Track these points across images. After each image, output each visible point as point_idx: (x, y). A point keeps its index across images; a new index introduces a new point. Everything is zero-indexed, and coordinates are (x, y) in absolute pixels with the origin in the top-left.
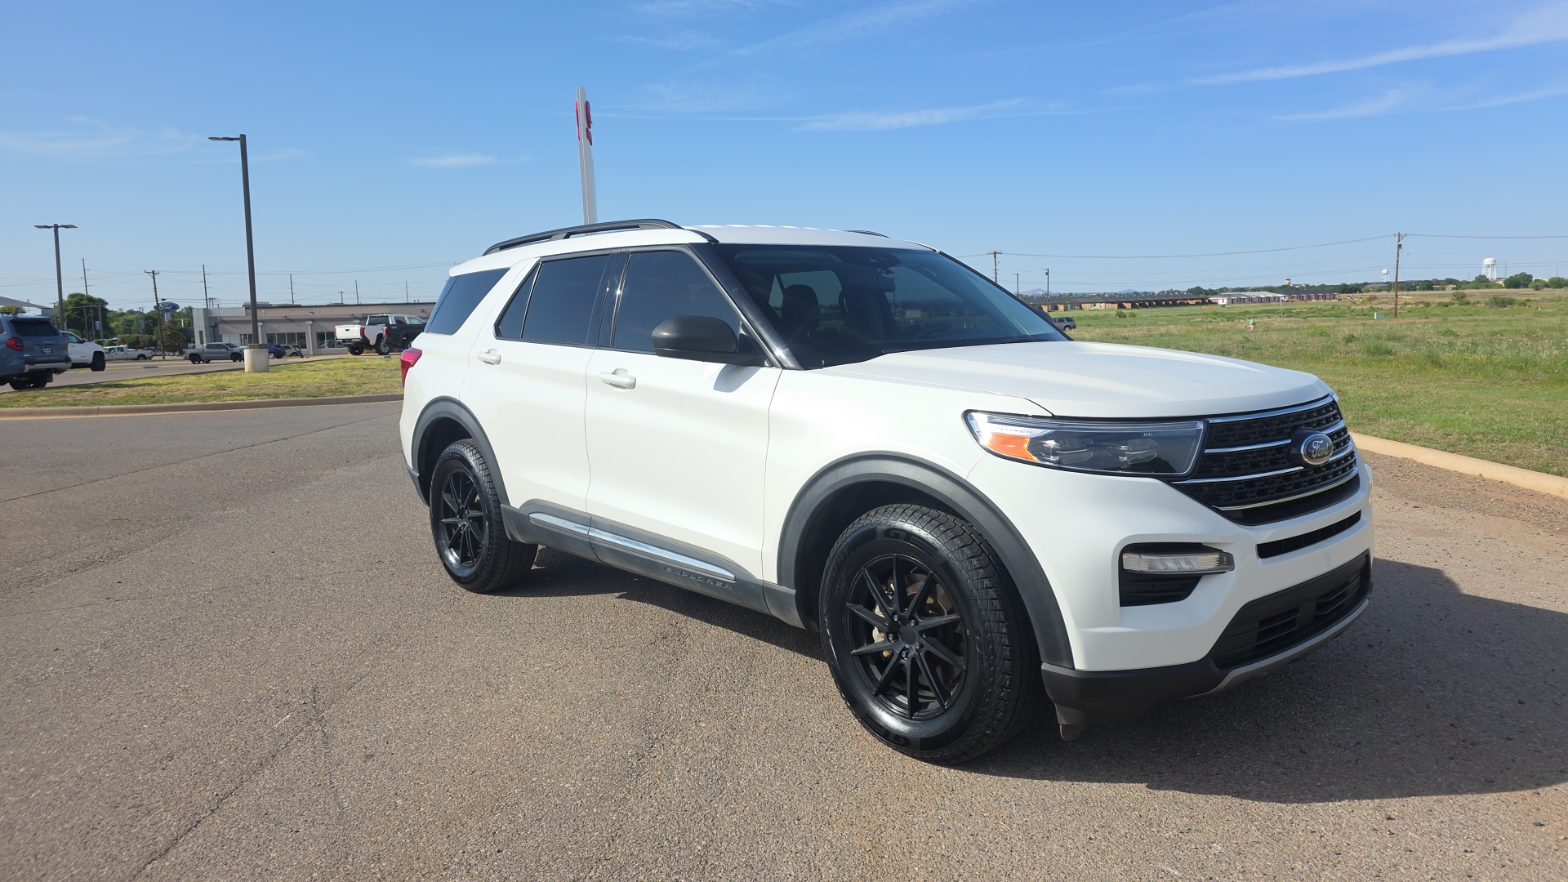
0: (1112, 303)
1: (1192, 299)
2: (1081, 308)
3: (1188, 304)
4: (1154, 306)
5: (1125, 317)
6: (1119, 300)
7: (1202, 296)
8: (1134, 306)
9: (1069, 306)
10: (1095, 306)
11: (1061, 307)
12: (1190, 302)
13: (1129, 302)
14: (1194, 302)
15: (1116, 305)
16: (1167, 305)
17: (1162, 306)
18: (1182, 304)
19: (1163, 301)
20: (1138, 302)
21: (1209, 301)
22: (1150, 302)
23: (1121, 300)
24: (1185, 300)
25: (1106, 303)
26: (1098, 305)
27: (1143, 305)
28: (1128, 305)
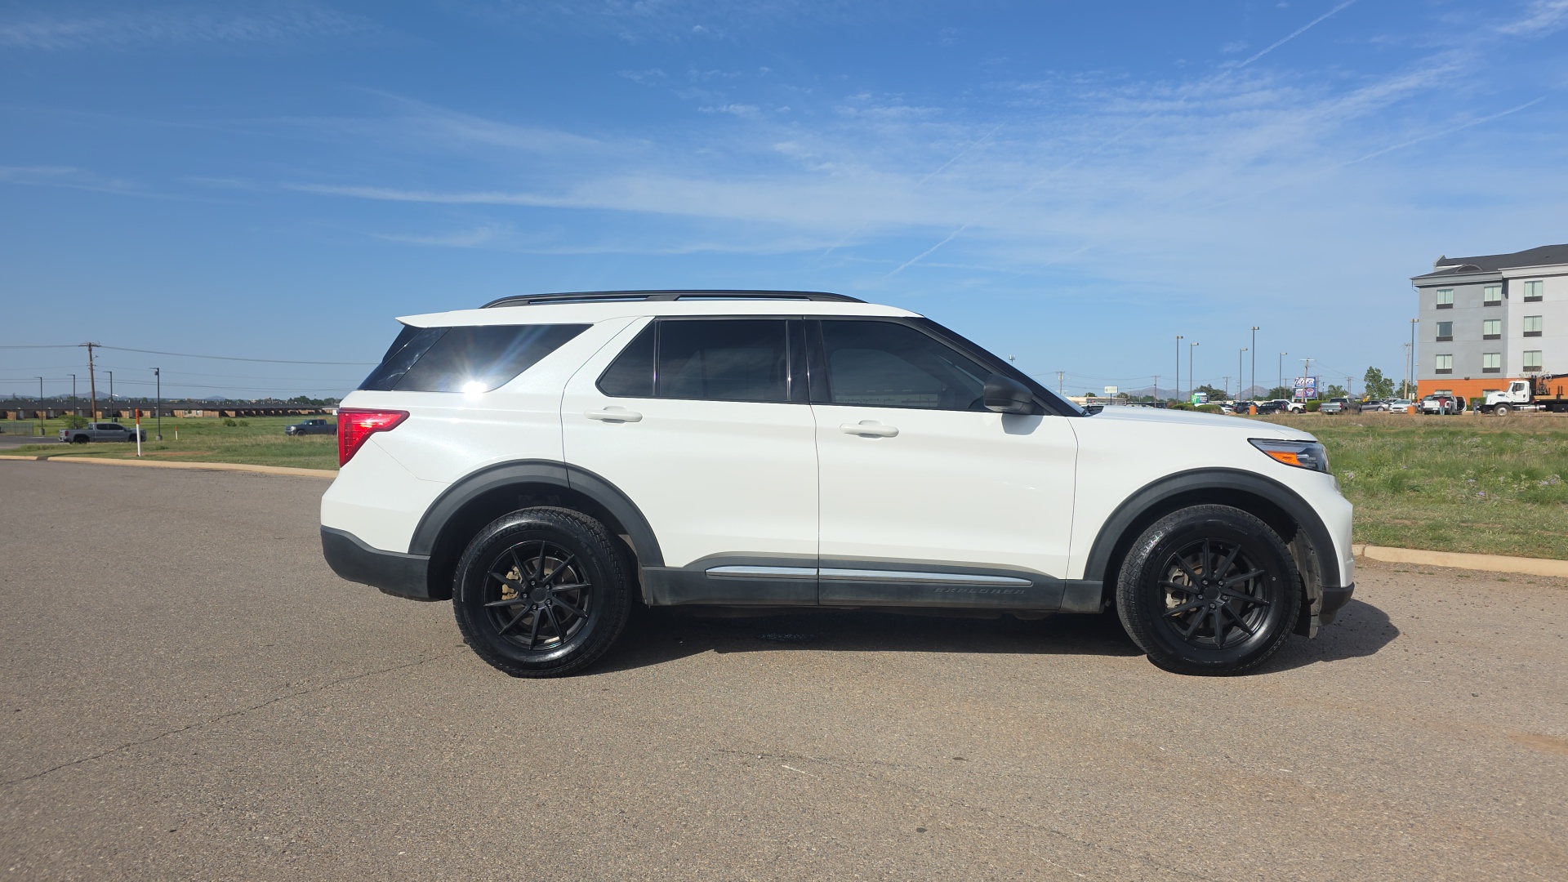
0: (212, 410)
1: (305, 409)
2: (173, 415)
3: (300, 414)
4: (262, 415)
5: (235, 425)
6: (221, 408)
7: (316, 407)
8: (238, 414)
9: (157, 412)
10: (190, 413)
11: (147, 414)
12: (302, 412)
13: (233, 410)
14: (306, 412)
15: (217, 413)
16: (277, 414)
17: (272, 415)
18: (293, 414)
19: (272, 409)
20: (244, 410)
21: (323, 411)
22: (257, 410)
23: (222, 408)
24: (297, 409)
25: (203, 410)
26: (194, 412)
27: (249, 414)
28: (233, 414)
